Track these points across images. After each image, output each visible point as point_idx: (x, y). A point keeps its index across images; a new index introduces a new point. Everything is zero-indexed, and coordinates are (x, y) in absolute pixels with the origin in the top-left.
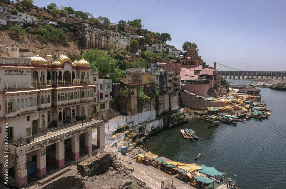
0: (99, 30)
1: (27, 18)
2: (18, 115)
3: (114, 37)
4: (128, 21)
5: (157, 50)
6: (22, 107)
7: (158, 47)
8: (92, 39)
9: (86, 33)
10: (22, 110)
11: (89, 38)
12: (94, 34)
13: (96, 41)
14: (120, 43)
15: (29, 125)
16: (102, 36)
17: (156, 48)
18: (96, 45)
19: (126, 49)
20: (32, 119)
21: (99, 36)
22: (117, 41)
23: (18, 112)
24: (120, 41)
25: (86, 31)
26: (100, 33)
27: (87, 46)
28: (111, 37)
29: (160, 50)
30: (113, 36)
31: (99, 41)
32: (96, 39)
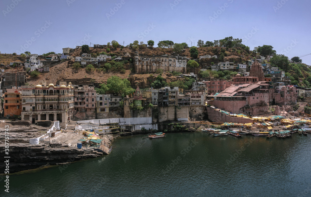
0: (151, 59)
1: (100, 58)
2: (26, 104)
3: (167, 62)
4: (215, 41)
5: (222, 68)
6: (28, 101)
7: (223, 65)
8: (143, 66)
9: (136, 63)
10: (28, 102)
11: (141, 66)
12: (145, 62)
13: (147, 68)
14: (174, 66)
15: (31, 107)
16: (153, 63)
17: (221, 66)
18: (147, 70)
19: (182, 71)
20: (33, 106)
21: (150, 63)
22: (170, 65)
23: (26, 103)
24: (175, 65)
25: (137, 61)
26: (152, 61)
27: (137, 72)
28: (163, 63)
29: (224, 68)
30: (165, 62)
31: (150, 67)
32: (147, 66)
